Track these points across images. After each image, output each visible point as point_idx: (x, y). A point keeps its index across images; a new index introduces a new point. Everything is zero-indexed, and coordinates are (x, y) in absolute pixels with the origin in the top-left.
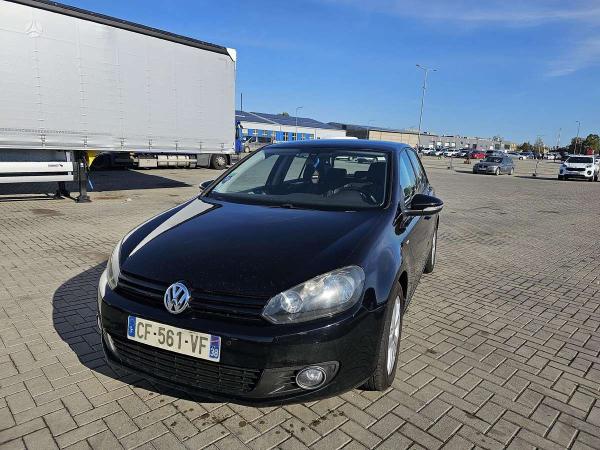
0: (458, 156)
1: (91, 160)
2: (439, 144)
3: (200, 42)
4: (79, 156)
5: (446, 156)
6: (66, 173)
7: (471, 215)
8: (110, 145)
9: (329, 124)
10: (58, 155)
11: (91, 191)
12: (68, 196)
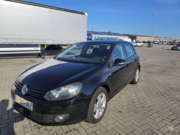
0: (168, 44)
1: (46, 47)
2: (161, 40)
3: (76, 12)
4: (43, 46)
5: (163, 44)
6: (39, 51)
7: (162, 64)
8: (50, 43)
9: (124, 34)
10: (37, 45)
11: (45, 55)
12: (41, 57)
